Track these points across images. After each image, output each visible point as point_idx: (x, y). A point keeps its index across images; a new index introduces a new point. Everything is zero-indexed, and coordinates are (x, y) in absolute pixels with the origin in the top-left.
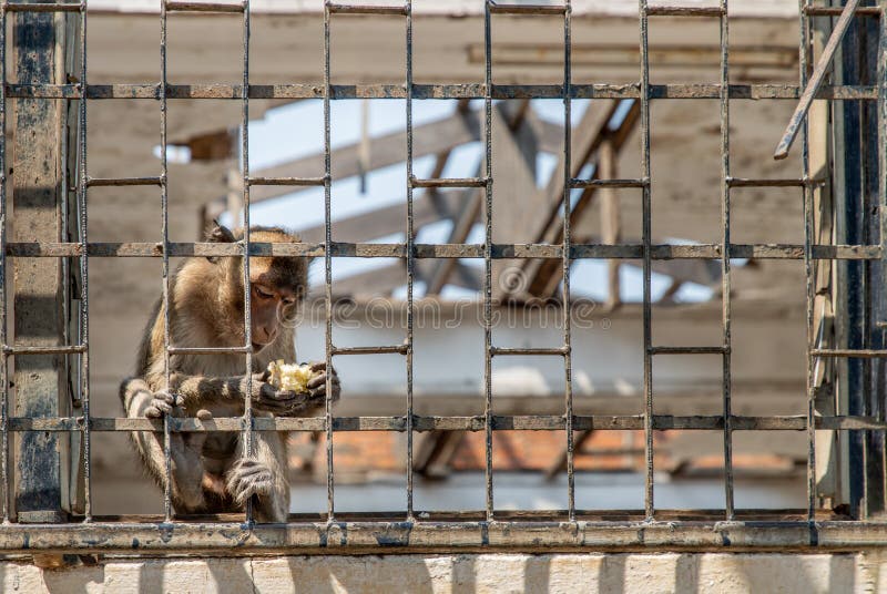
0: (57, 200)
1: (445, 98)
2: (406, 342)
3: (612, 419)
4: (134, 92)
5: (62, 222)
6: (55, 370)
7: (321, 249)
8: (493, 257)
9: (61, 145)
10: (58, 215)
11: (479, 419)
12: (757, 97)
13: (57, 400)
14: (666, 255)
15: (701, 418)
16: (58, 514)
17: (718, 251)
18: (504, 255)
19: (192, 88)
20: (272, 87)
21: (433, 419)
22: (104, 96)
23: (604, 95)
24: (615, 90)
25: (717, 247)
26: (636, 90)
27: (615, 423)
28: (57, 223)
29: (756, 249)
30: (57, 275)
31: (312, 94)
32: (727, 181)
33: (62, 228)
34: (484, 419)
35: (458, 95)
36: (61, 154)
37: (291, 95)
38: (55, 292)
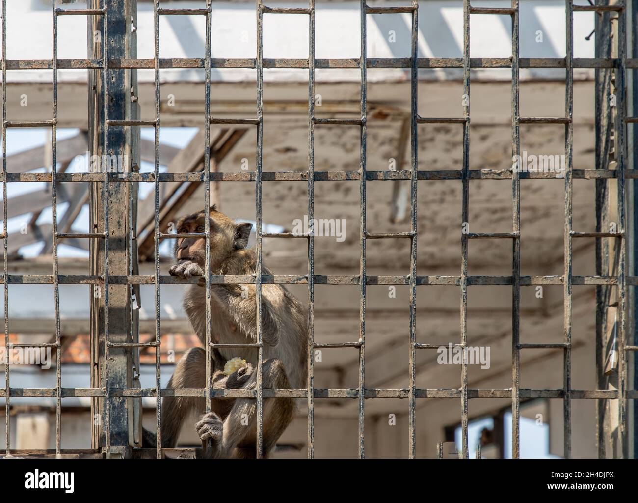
0: (126, 246)
1: (385, 180)
2: (361, 340)
3: (490, 391)
4: (187, 177)
5: (129, 260)
6: (125, 356)
7: (305, 279)
8: (417, 285)
9: (129, 210)
10: (127, 255)
11: (405, 391)
12: (588, 177)
13: (125, 375)
14: (527, 283)
15: (548, 391)
16: (127, 448)
17: (561, 280)
18: (422, 283)
19: (224, 175)
20: (274, 173)
21: (375, 390)
22: (169, 180)
23: (489, 176)
24: (495, 174)
25: (561, 278)
26: (509, 173)
27: (493, 394)
28: (126, 261)
29: (586, 279)
30: (126, 294)
31: (300, 178)
32: (571, 234)
33: (129, 264)
34: (409, 391)
35: (394, 178)
36: (129, 216)
37: (286, 179)
38: (125, 305)
